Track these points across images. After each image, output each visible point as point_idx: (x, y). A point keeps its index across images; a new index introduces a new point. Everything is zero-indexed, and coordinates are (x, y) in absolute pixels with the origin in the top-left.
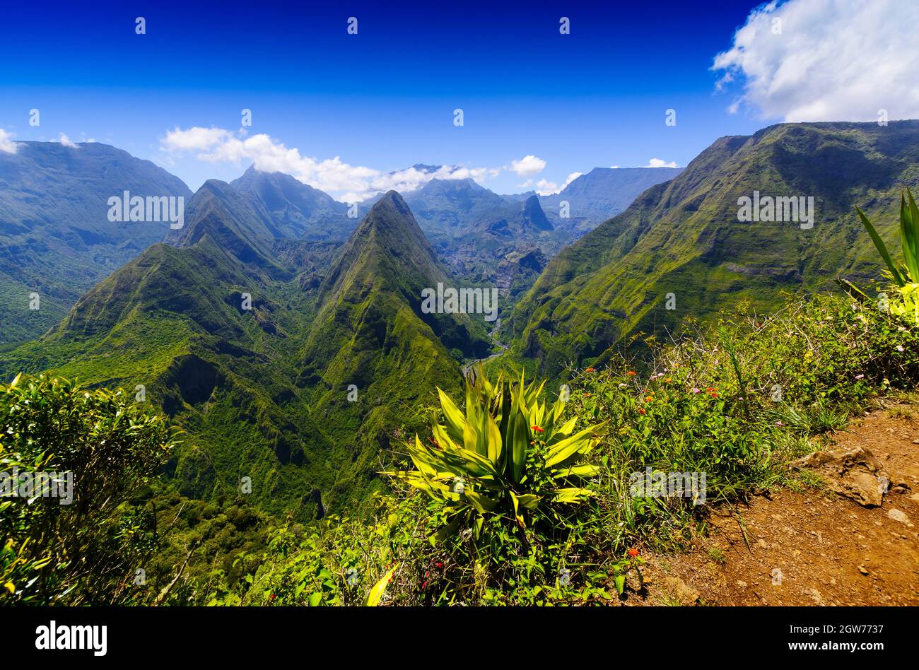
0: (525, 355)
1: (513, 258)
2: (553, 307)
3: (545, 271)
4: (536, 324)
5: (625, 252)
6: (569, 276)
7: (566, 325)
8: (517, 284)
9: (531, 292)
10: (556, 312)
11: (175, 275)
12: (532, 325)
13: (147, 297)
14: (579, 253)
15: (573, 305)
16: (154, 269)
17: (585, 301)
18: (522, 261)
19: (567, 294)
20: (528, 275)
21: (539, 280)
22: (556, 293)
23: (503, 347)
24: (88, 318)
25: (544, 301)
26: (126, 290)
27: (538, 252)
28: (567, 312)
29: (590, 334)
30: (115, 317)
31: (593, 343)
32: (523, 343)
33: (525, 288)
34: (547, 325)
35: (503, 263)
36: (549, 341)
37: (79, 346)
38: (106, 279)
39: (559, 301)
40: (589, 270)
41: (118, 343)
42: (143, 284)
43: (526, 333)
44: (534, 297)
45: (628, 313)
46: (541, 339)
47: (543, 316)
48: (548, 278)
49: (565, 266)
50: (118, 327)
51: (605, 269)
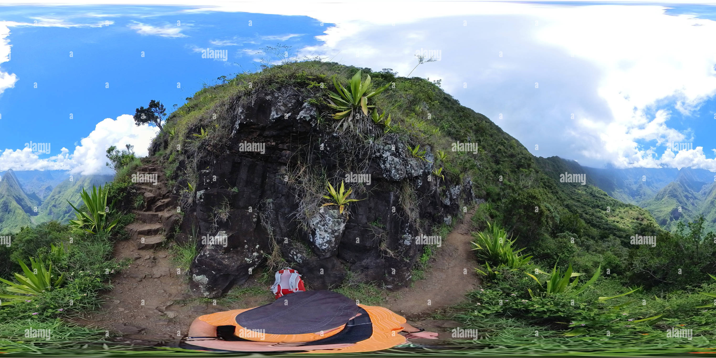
0: (49, 214)
1: (44, 188)
2: (56, 201)
3: (53, 191)
4: (51, 206)
5: (74, 185)
6: (60, 192)
7: (60, 205)
8: (45, 195)
9: (50, 197)
10: (57, 202)
11: (674, 189)
12: (50, 206)
13: (669, 194)
14: (62, 186)
15: (61, 200)
16: (671, 187)
17: (64, 199)
18: (46, 188)
19: (59, 197)
20: (48, 192)
21: (51, 194)
22: (56, 197)
23: (42, 213)
24: (658, 197)
25: (53, 199)
26: (665, 192)
27: (51, 186)
28: (60, 202)
29: (66, 208)
30: (663, 197)
31: (67, 209)
32: (48, 211)
33: (47, 196)
34: (54, 206)
35: (41, 189)
36: (55, 210)
37: (656, 202)
38: (662, 189)
39: (57, 199)
40: (65, 190)
41: (663, 203)
42: (668, 191)
43: (48, 208)
44: (50, 198)
45: (76, 201)
46: (53, 210)
47: (53, 203)
48: (54, 193)
49: (58, 190)
50: (663, 199)
51: (69, 190)
